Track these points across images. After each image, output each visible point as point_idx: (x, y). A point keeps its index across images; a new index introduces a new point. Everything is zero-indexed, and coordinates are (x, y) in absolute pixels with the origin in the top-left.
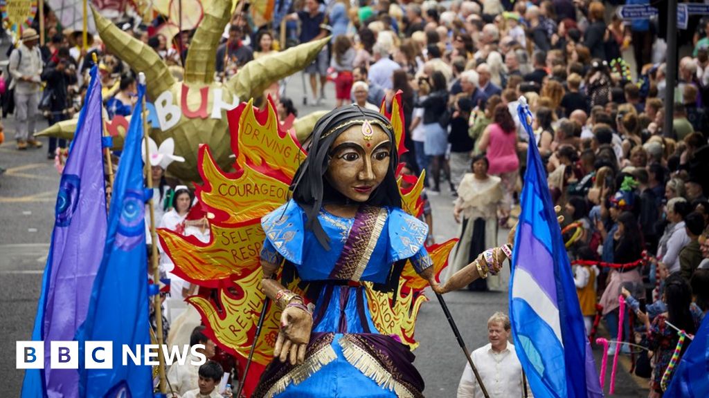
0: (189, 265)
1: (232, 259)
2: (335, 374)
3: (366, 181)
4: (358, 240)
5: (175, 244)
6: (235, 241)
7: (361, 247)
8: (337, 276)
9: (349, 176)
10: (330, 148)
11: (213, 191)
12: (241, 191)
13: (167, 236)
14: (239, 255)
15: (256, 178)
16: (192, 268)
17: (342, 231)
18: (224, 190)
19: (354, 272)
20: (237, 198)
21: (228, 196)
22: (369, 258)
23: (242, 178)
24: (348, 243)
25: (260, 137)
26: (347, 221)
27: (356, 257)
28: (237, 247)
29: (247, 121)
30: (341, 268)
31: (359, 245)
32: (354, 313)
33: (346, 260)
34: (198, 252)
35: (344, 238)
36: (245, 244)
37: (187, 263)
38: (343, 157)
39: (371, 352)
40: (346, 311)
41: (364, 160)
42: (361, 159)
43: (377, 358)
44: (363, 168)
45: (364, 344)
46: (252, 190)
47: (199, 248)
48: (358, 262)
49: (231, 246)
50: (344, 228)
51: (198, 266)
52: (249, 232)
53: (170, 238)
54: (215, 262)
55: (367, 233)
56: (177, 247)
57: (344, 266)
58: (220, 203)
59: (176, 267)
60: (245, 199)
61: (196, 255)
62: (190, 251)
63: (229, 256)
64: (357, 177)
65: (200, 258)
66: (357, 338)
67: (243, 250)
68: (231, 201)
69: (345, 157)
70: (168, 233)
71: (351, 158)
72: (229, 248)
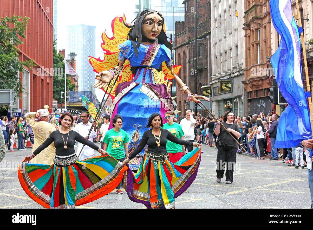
0: (98, 68)
1: (110, 65)
2: (139, 97)
3: (155, 32)
4: (150, 52)
5: (93, 61)
6: (111, 59)
7: (152, 55)
8: (143, 64)
9: (149, 29)
10: (143, 20)
11: (106, 44)
12: (114, 43)
13: (91, 59)
14: (113, 64)
15: (119, 39)
16: (98, 69)
17: (145, 49)
18: (109, 44)
19: (149, 63)
20: (113, 46)
21: (110, 45)
22: (154, 59)
23: (114, 39)
24: (147, 53)
25: (120, 26)
26: (147, 46)
27: (150, 58)
28: (112, 61)
29: (117, 22)
30: (144, 61)
31: (151, 54)
32: (148, 77)
33: (146, 59)
34: (100, 64)
35: (146, 51)
36: (114, 60)
37: (97, 67)
38: (147, 23)
39: (153, 90)
40: (145, 76)
41: (155, 25)
42: (153, 25)
43: (155, 93)
44: (154, 27)
45: (150, 87)
46: (117, 43)
47: (100, 62)
48: (150, 60)
49: (110, 61)
50: (146, 48)
51: (101, 68)
52: (115, 56)
53: (92, 60)
54: (106, 66)
55: (154, 50)
56: (94, 62)
57: (146, 61)
58: (107, 48)
59: (94, 69)
60: (115, 46)
61: (99, 65)
62: (98, 64)
63: (109, 64)
64: (152, 30)
65: (101, 66)
66: (148, 85)
67: (114, 62)
68: (111, 47)
69: (148, 23)
70: (92, 58)
71: (150, 24)
72: (109, 62)
